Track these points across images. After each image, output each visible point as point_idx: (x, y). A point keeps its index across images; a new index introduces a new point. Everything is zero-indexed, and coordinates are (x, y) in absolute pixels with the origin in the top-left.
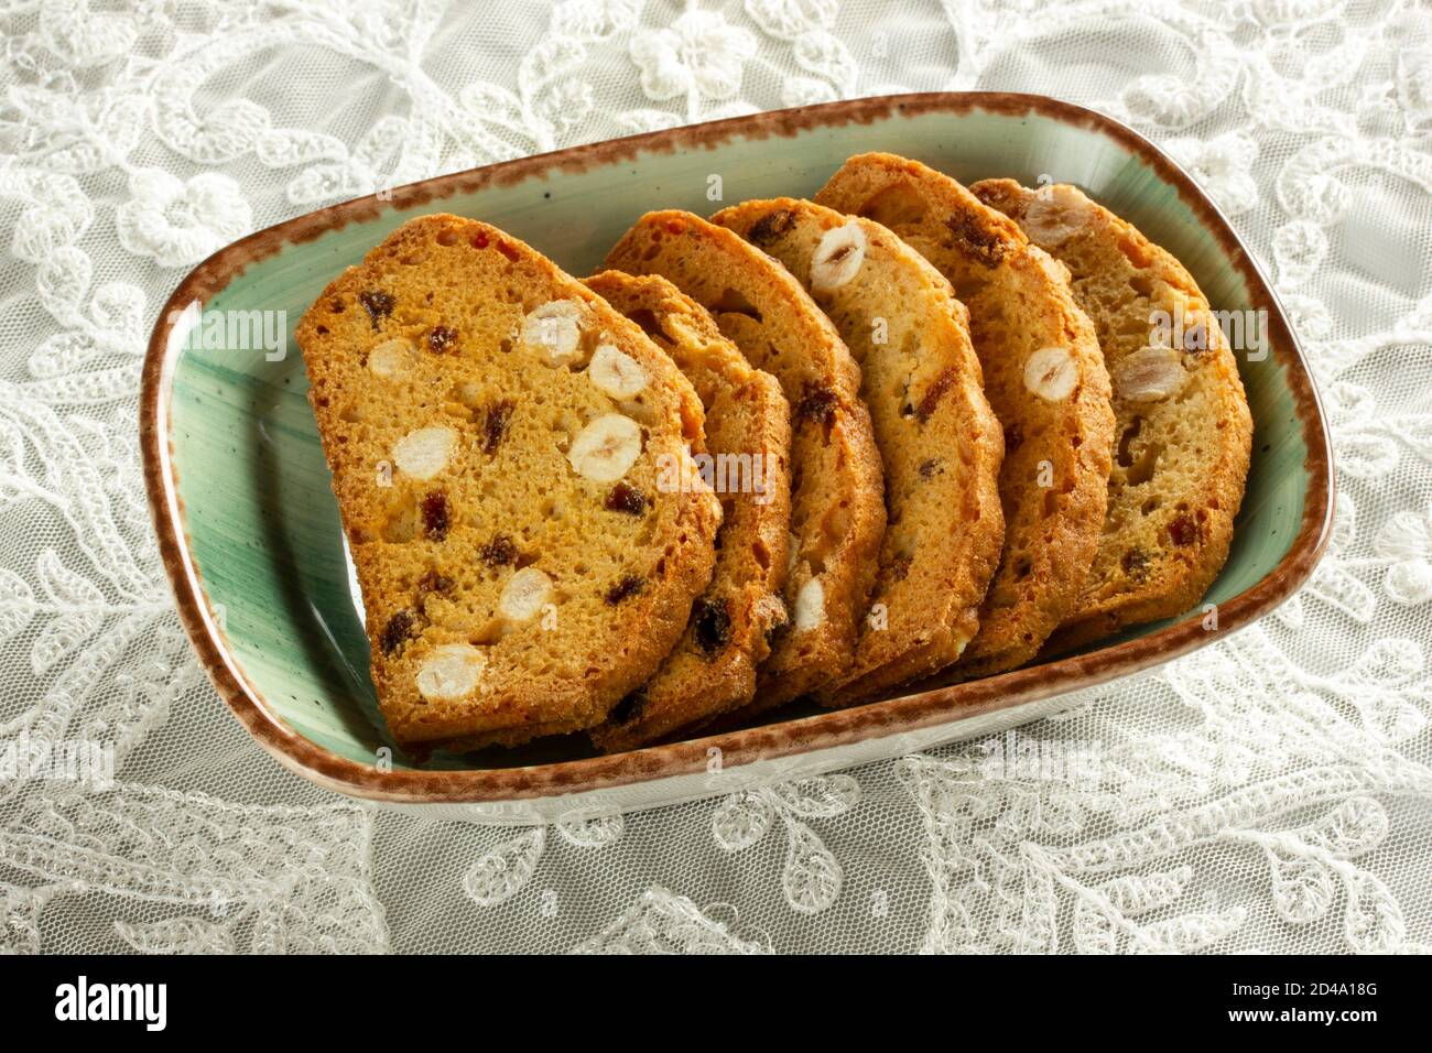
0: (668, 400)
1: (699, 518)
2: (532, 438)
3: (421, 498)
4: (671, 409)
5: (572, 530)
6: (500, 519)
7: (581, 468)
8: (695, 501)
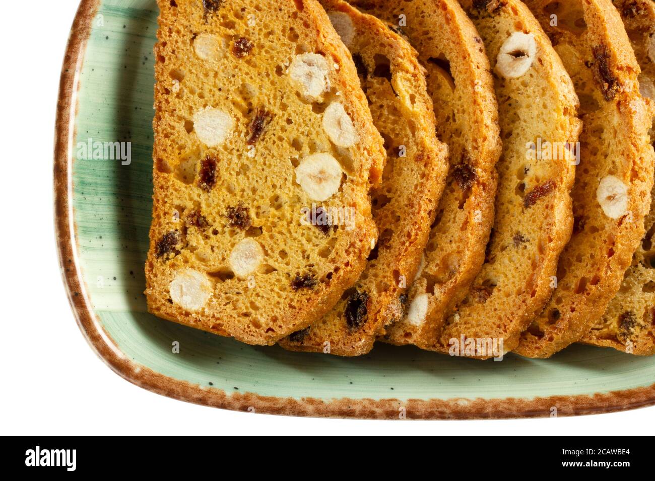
0: (364, 161)
1: (360, 251)
2: (278, 146)
3: (203, 156)
4: (364, 168)
5: (285, 223)
6: (245, 193)
7: (301, 181)
8: (361, 241)
